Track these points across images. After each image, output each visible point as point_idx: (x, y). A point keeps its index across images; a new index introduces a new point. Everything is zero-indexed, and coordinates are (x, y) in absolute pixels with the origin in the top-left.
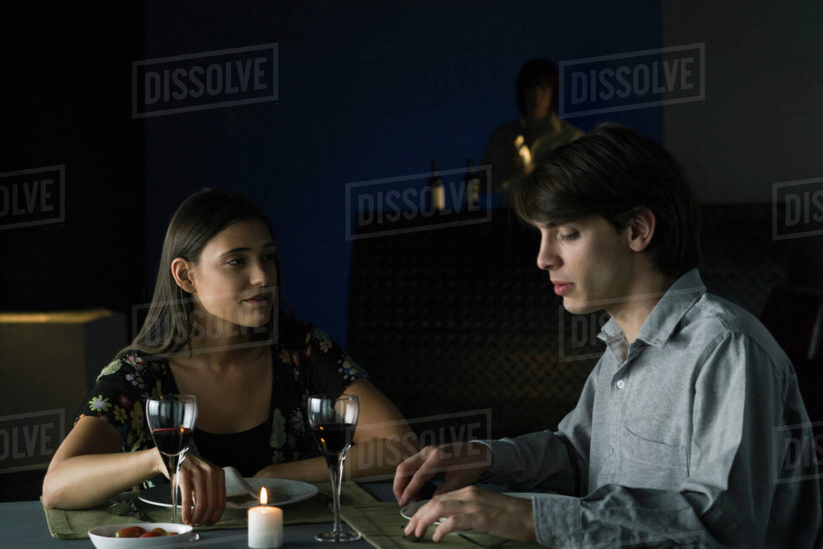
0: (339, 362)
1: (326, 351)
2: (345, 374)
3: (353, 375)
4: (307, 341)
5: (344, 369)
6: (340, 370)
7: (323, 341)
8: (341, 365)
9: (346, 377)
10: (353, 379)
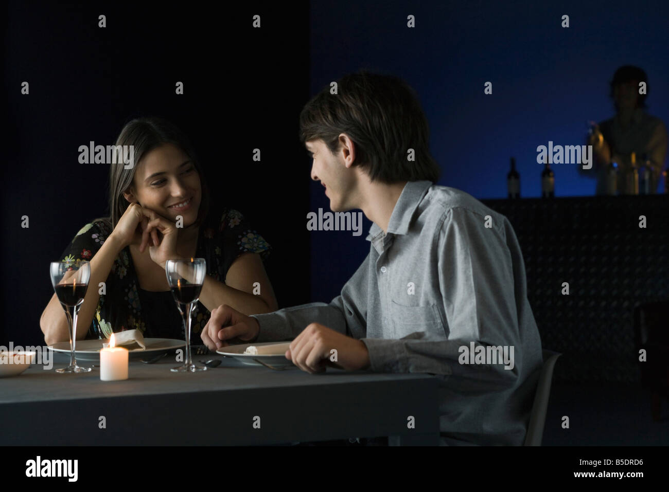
0: (240, 237)
1: (232, 227)
2: (241, 246)
3: (247, 248)
4: (222, 220)
5: (242, 242)
6: (239, 243)
7: (233, 218)
8: (240, 240)
9: (241, 248)
10: (245, 250)
